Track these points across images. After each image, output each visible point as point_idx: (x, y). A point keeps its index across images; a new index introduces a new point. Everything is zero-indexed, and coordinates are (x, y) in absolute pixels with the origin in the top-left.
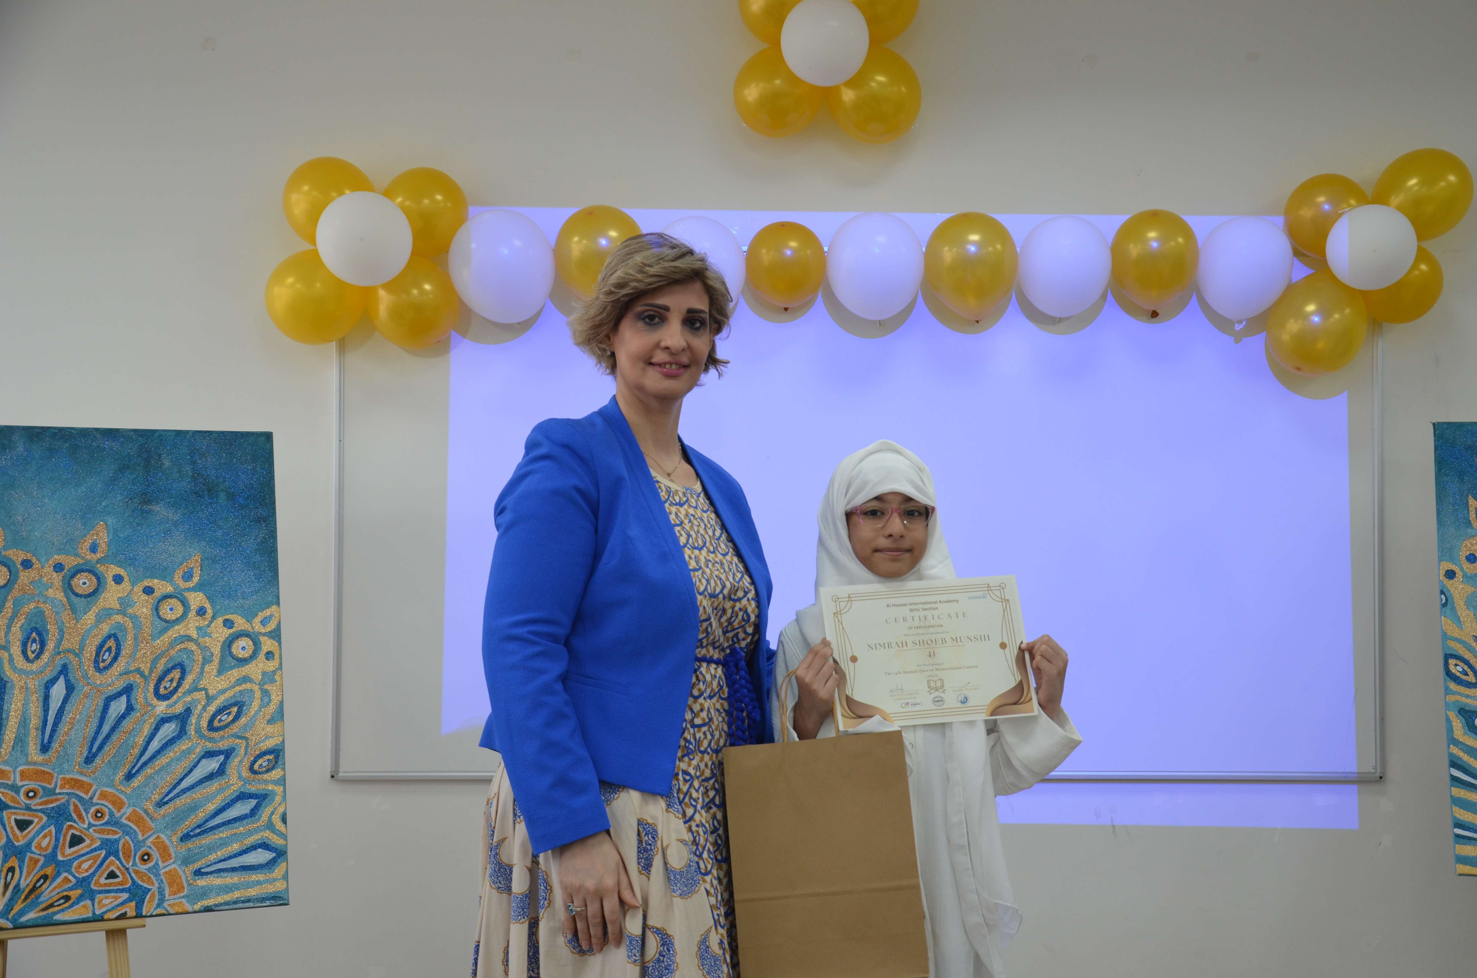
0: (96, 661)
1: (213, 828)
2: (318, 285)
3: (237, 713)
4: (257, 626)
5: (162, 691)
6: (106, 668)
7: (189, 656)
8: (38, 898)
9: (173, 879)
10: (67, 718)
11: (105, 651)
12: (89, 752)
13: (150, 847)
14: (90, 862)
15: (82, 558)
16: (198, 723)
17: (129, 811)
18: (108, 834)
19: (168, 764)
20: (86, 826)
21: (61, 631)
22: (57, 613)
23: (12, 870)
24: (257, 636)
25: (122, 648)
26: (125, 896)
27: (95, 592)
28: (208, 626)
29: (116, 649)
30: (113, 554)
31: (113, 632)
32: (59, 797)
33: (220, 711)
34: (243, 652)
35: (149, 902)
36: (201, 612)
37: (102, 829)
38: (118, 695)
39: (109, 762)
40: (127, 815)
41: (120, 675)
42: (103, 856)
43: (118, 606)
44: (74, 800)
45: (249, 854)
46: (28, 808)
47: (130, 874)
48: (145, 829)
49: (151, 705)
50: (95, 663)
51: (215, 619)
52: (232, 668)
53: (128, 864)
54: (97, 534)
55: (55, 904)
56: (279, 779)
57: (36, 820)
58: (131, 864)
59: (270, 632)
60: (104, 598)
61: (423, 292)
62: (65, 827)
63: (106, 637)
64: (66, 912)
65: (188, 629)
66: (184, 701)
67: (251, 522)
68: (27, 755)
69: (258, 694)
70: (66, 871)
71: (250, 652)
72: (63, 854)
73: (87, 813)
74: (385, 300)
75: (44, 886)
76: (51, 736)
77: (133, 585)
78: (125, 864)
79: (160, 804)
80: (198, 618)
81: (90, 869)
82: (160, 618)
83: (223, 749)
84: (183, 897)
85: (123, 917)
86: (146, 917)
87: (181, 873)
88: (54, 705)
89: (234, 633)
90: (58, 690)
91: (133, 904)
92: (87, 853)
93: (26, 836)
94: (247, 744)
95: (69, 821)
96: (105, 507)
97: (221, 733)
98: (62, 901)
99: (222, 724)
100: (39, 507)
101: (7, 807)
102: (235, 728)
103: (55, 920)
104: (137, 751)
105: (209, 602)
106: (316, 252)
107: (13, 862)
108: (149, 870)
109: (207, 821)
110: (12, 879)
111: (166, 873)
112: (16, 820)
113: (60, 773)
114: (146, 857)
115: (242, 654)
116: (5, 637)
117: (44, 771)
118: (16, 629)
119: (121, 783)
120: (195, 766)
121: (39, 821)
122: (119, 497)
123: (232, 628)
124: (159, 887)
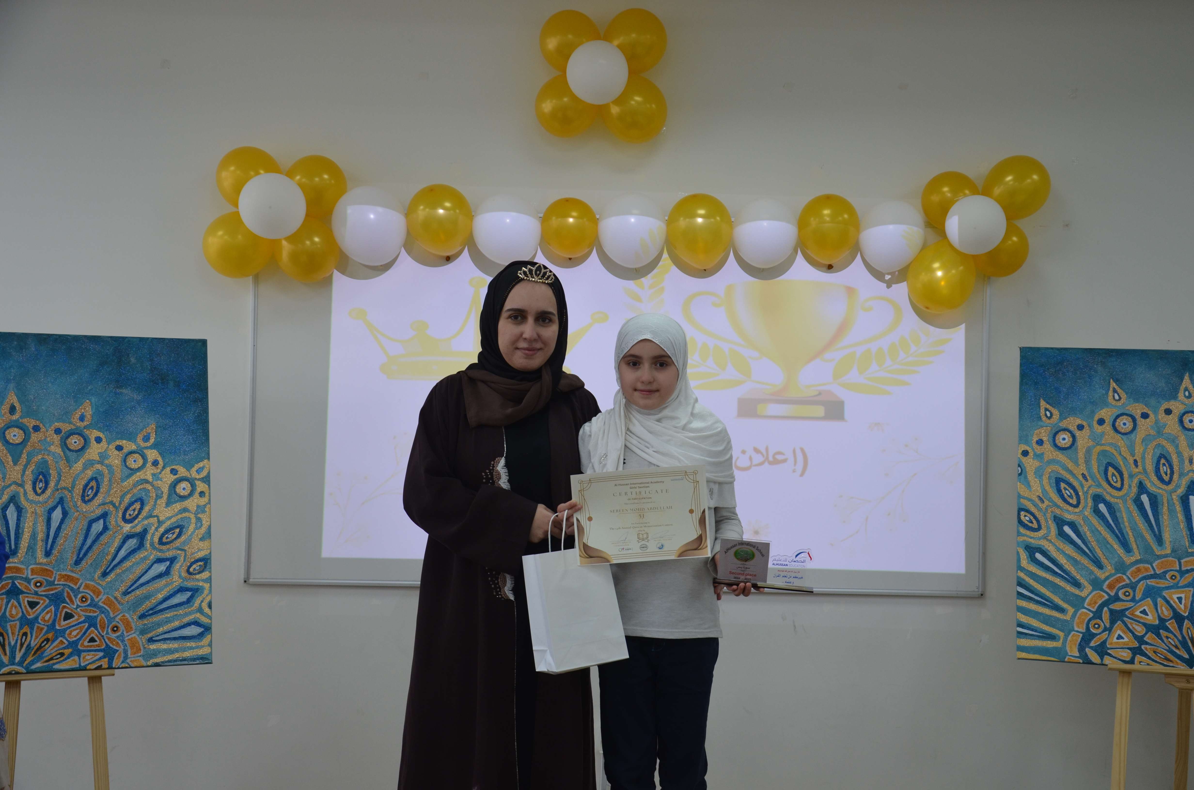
0: (83, 496)
1: (161, 611)
2: (239, 237)
3: (178, 533)
4: (194, 474)
5: (127, 517)
6: (90, 501)
7: (146, 493)
8: (42, 653)
9: (134, 644)
10: (62, 534)
11: (89, 489)
12: (78, 557)
13: (118, 622)
14: (78, 631)
15: (74, 425)
16: (152, 539)
17: (104, 597)
18: (90, 612)
19: (132, 566)
20: (75, 607)
21: (59, 475)
22: (57, 462)
23: (25, 634)
24: (193, 481)
25: (101, 487)
26: (101, 654)
27: (83, 449)
28: (160, 473)
29: (96, 488)
30: (95, 422)
31: (94, 476)
32: (57, 587)
33: (167, 531)
35: (117, 659)
36: (155, 463)
37: (86, 609)
38: (97, 519)
39: (91, 564)
40: (103, 600)
41: (99, 505)
42: (86, 627)
43: (98, 458)
44: (67, 589)
45: (185, 629)
46: (36, 593)
47: (104, 640)
48: (115, 609)
49: (120, 526)
50: (82, 497)
51: (165, 468)
52: (176, 502)
53: (103, 633)
54: (85, 409)
55: (54, 658)
56: (207, 578)
57: (41, 602)
58: (105, 633)
59: (203, 478)
60: (89, 452)
61: (313, 242)
62: (61, 607)
63: (90, 480)
64: (61, 664)
65: (146, 475)
66: (143, 524)
67: (191, 402)
68: (35, 558)
69: (193, 520)
70: (61, 637)
71: (189, 492)
72: (59, 625)
73: (76, 598)
74: (286, 248)
75: (47, 646)
76: (52, 546)
77: (109, 444)
78: (101, 633)
79: (126, 593)
80: (153, 467)
81: (78, 635)
82: (127, 467)
83: (168, 557)
84: (140, 656)
85: (99, 668)
86: (115, 668)
87: (138, 639)
88: (55, 525)
89: (177, 478)
90: (57, 515)
91: (106, 660)
92: (76, 625)
93: (34, 612)
94: (185, 554)
95: (64, 603)
96: (90, 390)
97: (168, 546)
98: (59, 656)
99: (168, 540)
100: (45, 389)
101: (22, 592)
102: (177, 543)
103: (54, 669)
104: (110, 557)
105: (161, 456)
106: (238, 214)
107: (26, 629)
108: (118, 637)
109: (157, 606)
110: (25, 640)
111: (129, 639)
112: (28, 601)
113: (58, 570)
114: (115, 629)
115: (183, 493)
116: (21, 478)
117: (47, 569)
118: (28, 472)
119: (99, 578)
120: (149, 568)
121: (43, 602)
122: (100, 383)
123: (176, 475)
124: (124, 649)
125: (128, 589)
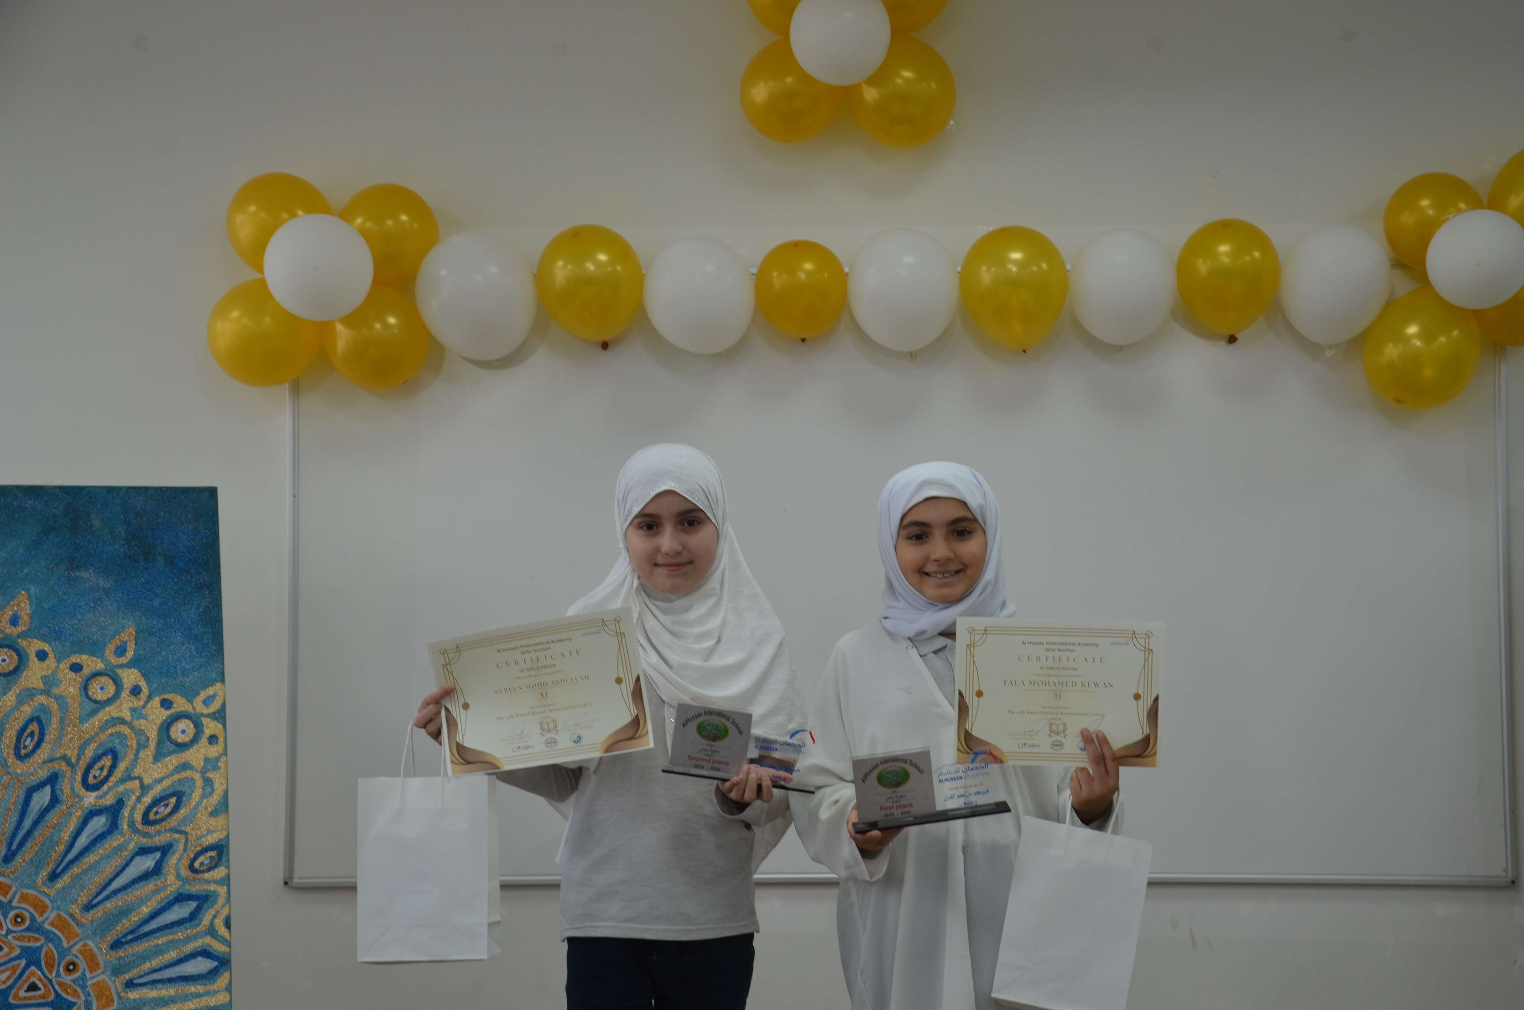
0: (17, 749)
1: (147, 935)
2: (267, 319)
3: (175, 805)
4: (199, 706)
5: (91, 780)
6: (29, 755)
7: (121, 741)
9: (102, 991)
11: (27, 737)
12: (9, 850)
13: (76, 956)
14: (8, 973)
15: (1, 632)
16: (131, 815)
17: (53, 915)
18: (29, 941)
19: (98, 863)
20: (4, 932)
24: (199, 718)
25: (46, 732)
27: (16, 670)
28: (144, 707)
29: (39, 734)
30: (35, 627)
31: (36, 714)
33: (156, 802)
34: (183, 736)
36: (136, 691)
37: (22, 936)
38: (41, 785)
39: (31, 860)
40: (50, 920)
41: (44, 763)
42: (22, 965)
43: (41, 686)
45: (188, 963)
47: (53, 986)
48: (70, 935)
49: (78, 796)
50: (15, 749)
51: (151, 699)
52: (170, 753)
53: (51, 975)
54: (18, 605)
56: (222, 878)
58: (54, 974)
59: (214, 713)
60: (26, 676)
61: (386, 325)
63: (28, 721)
65: (121, 711)
66: (116, 792)
67: (192, 589)
69: (199, 783)
71: (191, 736)
73: (6, 918)
74: (343, 335)
77: (59, 661)
78: (48, 974)
79: (88, 907)
80: (132, 698)
81: (9, 980)
82: (88, 698)
83: (158, 844)
87: (109, 982)
89: (172, 715)
92: (5, 963)
94: (187, 838)
96: (27, 574)
97: (158, 827)
99: (158, 817)
102: (173, 822)
104: (62, 848)
105: (145, 679)
106: (263, 281)
108: (74, 981)
109: (140, 926)
111: (94, 984)
114: (71, 967)
115: (181, 738)
119: (44, 883)
120: (127, 865)
122: (43, 563)
123: (170, 709)
124: (86, 1001)
125: (92, 901)
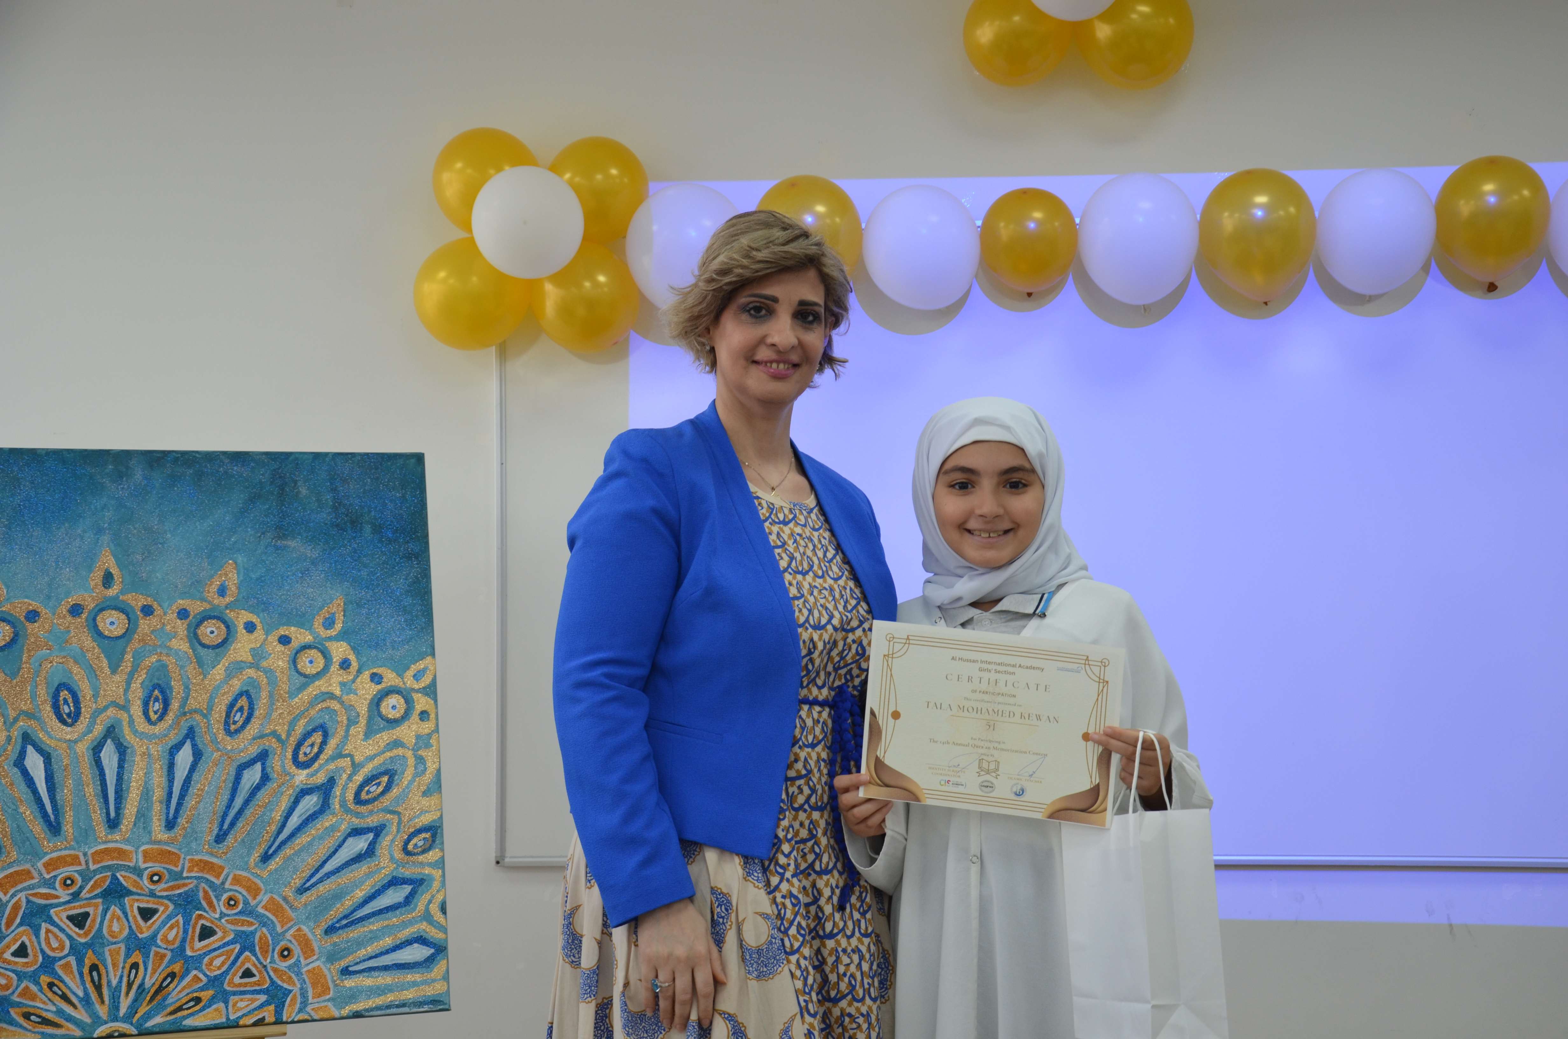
0: (227, 723)
1: (361, 920)
2: (475, 278)
3: (387, 784)
4: (409, 681)
5: (302, 758)
6: (237, 731)
7: (331, 717)
8: (165, 999)
9: (317, 979)
10: (193, 790)
11: (237, 712)
12: (220, 830)
13: (290, 941)
14: (222, 958)
15: (209, 602)
16: (343, 794)
17: (266, 898)
18: (243, 925)
19: (310, 844)
20: (217, 916)
21: (187, 688)
22: (182, 667)
23: (135, 966)
24: (410, 693)
25: (256, 707)
26: (263, 998)
27: (225, 642)
28: (354, 681)
29: (249, 709)
30: (243, 598)
31: (245, 689)
32: (187, 881)
33: (368, 781)
34: (394, 712)
35: (290, 1006)
36: (345, 665)
37: (236, 919)
38: (251, 763)
39: (243, 841)
40: (263, 903)
41: (254, 739)
42: (237, 951)
43: (250, 659)
44: (203, 885)
45: (404, 950)
46: (152, 894)
47: (268, 973)
48: (284, 919)
49: (289, 774)
50: (225, 725)
51: (361, 673)
52: (381, 730)
53: (265, 961)
54: (226, 575)
55: (184, 1007)
56: (436, 861)
57: (161, 909)
58: (268, 960)
59: (424, 688)
60: (235, 649)
61: (595, 283)
62: (194, 916)
63: (238, 695)
64: (196, 1017)
65: (330, 685)
66: (327, 770)
67: (401, 559)
68: (150, 833)
69: (411, 761)
70: (196, 969)
71: (402, 711)
72: (192, 948)
73: (219, 900)
74: (549, 294)
75: (172, 986)
76: (177, 811)
77: (267, 634)
78: (262, 960)
79: (302, 890)
80: (342, 672)
81: (223, 966)
82: (298, 672)
83: (371, 825)
84: (329, 1000)
85: (260, 1022)
86: (287, 1023)
87: (325, 969)
88: (180, 774)
89: (383, 689)
90: (184, 757)
91: (272, 1008)
92: (219, 948)
93: (150, 927)
94: (400, 819)
95: (198, 910)
96: (234, 543)
97: (370, 807)
98: (192, 1004)
99: (370, 796)
100: (160, 544)
101: (129, 893)
102: (386, 801)
103: (185, 1026)
104: (274, 828)
105: (354, 653)
106: (472, 241)
107: (137, 957)
108: (289, 968)
109: (354, 911)
110: (135, 977)
111: (308, 971)
112: (139, 908)
113: (187, 854)
114: (286, 953)
115: (392, 714)
116: (124, 695)
117: (170, 851)
118: (136, 685)
119: (256, 865)
120: (340, 846)
121: (165, 909)
122: (250, 531)
123: (380, 683)
124: (301, 989)
125: (305, 884)
